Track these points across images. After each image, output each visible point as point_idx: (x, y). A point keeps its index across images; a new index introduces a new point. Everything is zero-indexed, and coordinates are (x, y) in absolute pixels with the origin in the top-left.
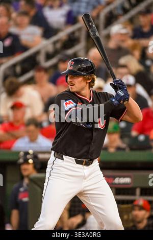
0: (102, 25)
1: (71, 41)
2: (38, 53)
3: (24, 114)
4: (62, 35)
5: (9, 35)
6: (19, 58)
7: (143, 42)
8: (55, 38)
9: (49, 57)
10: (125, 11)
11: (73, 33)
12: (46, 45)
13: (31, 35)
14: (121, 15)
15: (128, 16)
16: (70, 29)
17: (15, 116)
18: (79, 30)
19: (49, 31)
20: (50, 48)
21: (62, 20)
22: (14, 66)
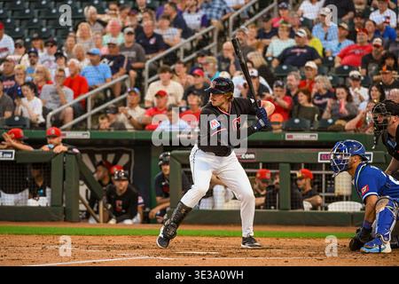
0: (231, 28)
1: (206, 40)
2: (178, 50)
3: (167, 100)
4: (198, 35)
5: (154, 35)
6: (162, 54)
7: (265, 41)
8: (192, 38)
9: (187, 53)
10: (251, 16)
11: (207, 33)
12: (184, 43)
13: (172, 35)
14: (246, 19)
15: (253, 19)
16: (205, 30)
17: (158, 103)
18: (212, 30)
19: (187, 32)
20: (188, 47)
21: (199, 22)
22: (158, 61)
